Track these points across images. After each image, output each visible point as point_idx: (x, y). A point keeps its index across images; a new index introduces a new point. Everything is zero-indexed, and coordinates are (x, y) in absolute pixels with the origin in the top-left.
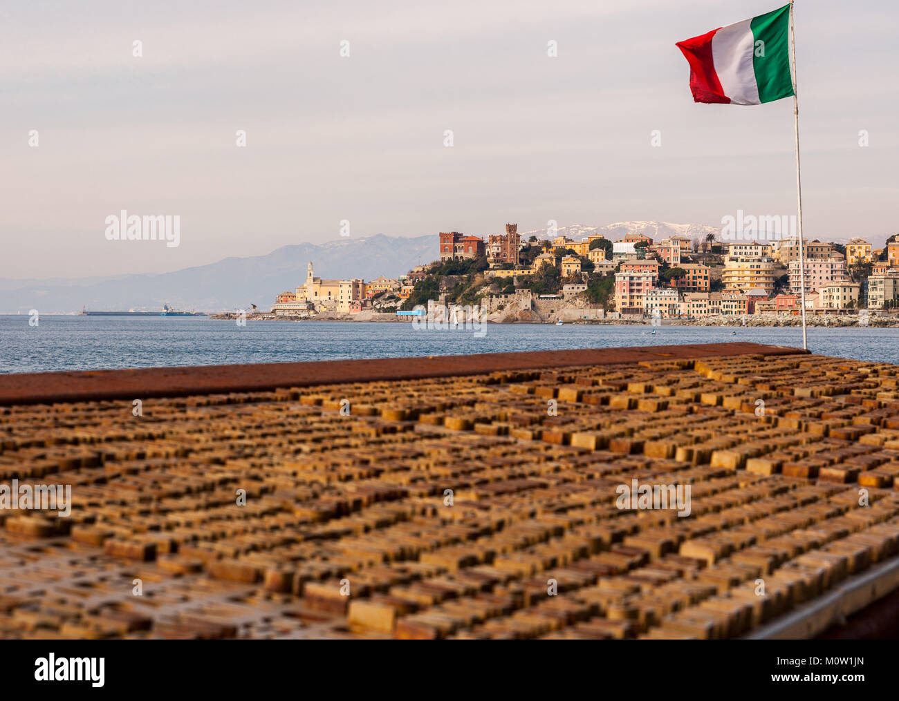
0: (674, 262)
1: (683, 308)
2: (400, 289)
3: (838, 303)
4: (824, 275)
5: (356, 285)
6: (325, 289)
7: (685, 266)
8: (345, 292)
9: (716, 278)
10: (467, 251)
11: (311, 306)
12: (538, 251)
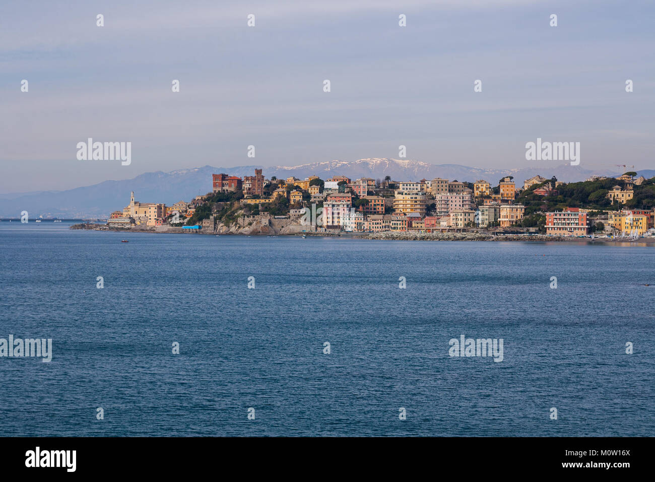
0: (363, 195)
1: (366, 225)
2: (186, 211)
3: (461, 224)
4: (458, 204)
5: (159, 208)
6: (142, 209)
7: (369, 198)
8: (152, 212)
9: (389, 205)
10: (230, 186)
11: (133, 221)
12: (276, 187)
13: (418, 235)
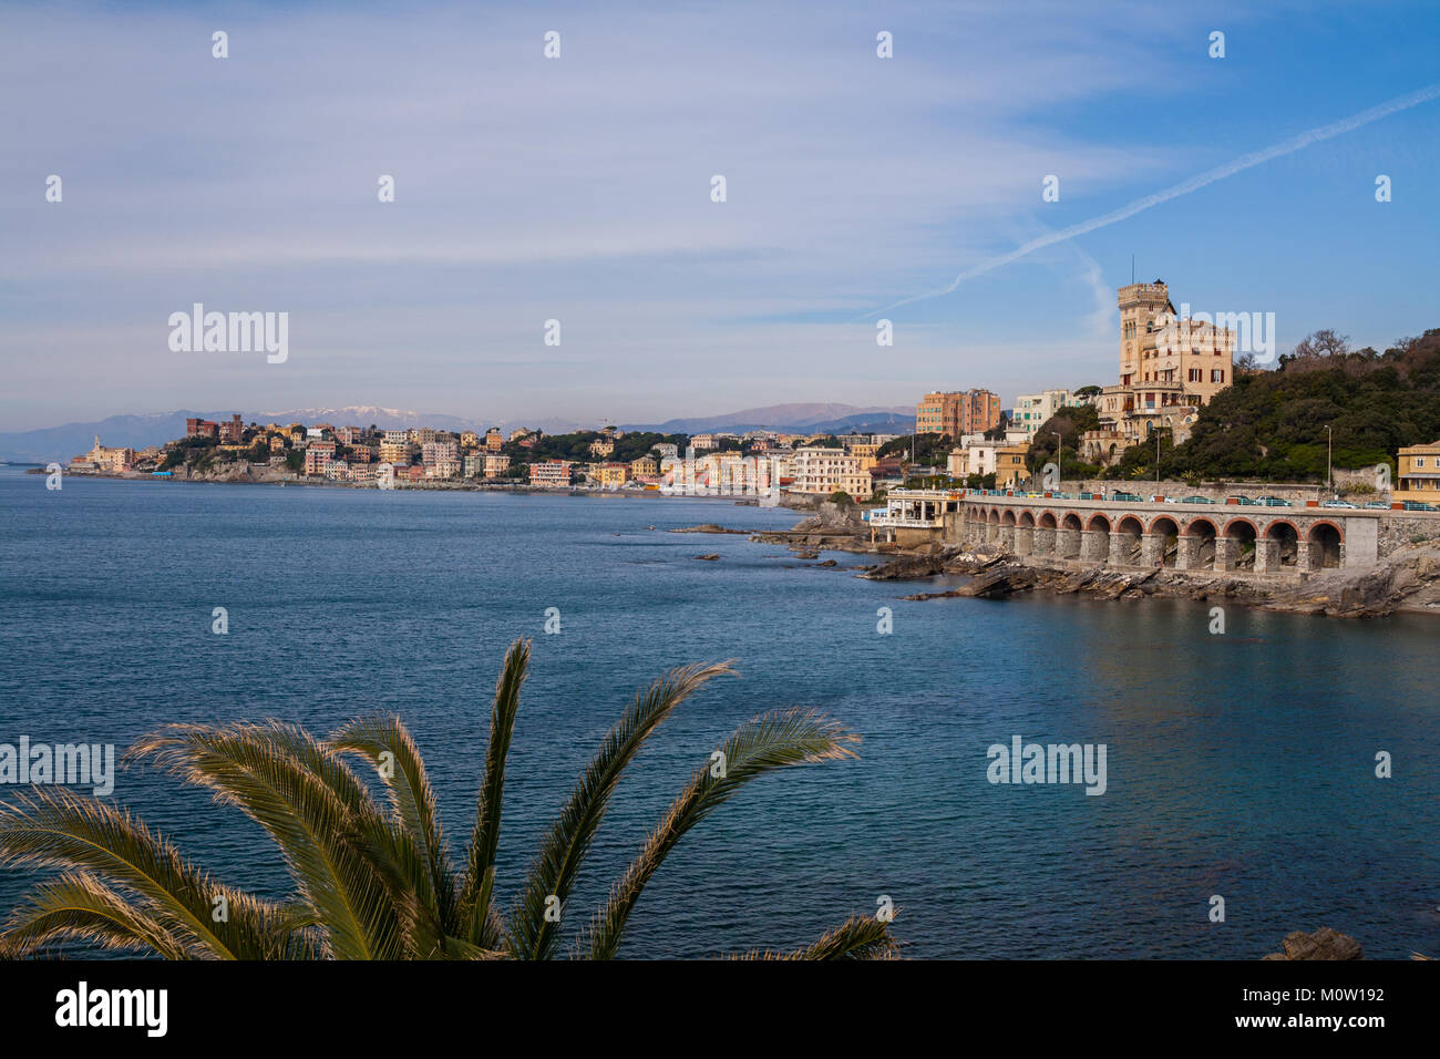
0: (348, 443)
1: (350, 474)
2: (157, 457)
3: (447, 474)
4: (444, 453)
5: (127, 453)
6: (108, 454)
7: (354, 446)
8: (120, 457)
9: (374, 453)
10: (206, 431)
11: (97, 466)
12: (256, 433)
13: (403, 485)
